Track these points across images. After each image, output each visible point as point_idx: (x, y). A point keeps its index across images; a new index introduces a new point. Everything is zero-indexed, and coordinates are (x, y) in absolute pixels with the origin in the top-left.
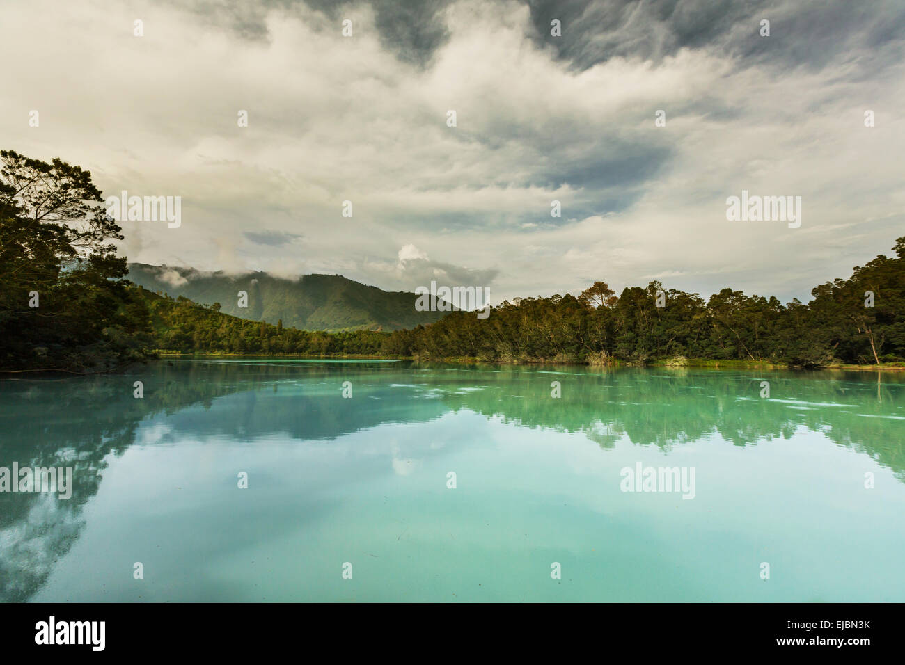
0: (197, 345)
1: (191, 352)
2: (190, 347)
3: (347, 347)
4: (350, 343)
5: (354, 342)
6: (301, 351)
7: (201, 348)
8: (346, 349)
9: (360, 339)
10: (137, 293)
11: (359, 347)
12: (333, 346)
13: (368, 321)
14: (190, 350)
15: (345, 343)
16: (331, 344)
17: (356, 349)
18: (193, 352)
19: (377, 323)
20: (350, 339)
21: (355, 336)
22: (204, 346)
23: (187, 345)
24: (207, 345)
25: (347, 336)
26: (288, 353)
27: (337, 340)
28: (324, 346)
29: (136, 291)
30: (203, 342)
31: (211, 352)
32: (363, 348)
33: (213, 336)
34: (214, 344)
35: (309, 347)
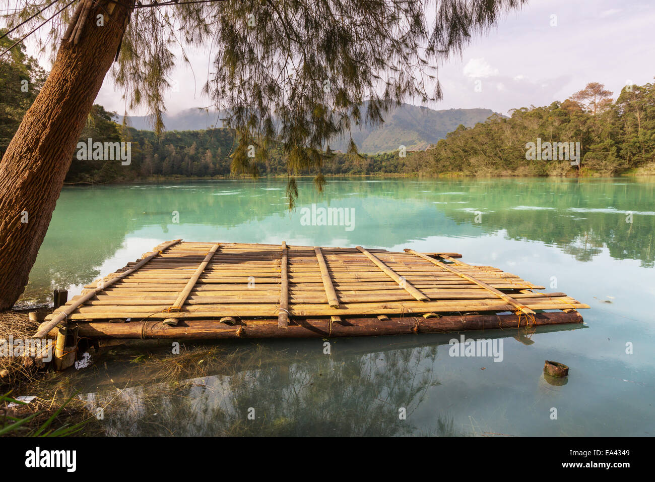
0: (269, 170)
1: (265, 175)
2: (264, 171)
3: (385, 167)
4: (388, 163)
5: (392, 163)
6: (345, 172)
7: (271, 171)
8: (384, 169)
9: (397, 159)
10: (228, 132)
11: (396, 167)
12: (372, 167)
13: (417, 141)
14: (264, 174)
15: (384, 164)
16: (370, 165)
17: (392, 169)
18: (266, 175)
19: (426, 143)
20: (388, 159)
21: (393, 157)
22: (274, 170)
23: (262, 170)
24: (276, 169)
25: (386, 157)
26: (335, 174)
27: (375, 161)
28: (365, 167)
29: (227, 131)
30: (273, 167)
31: (279, 174)
32: (399, 167)
33: (279, 162)
34: (280, 168)
35: (352, 168)
